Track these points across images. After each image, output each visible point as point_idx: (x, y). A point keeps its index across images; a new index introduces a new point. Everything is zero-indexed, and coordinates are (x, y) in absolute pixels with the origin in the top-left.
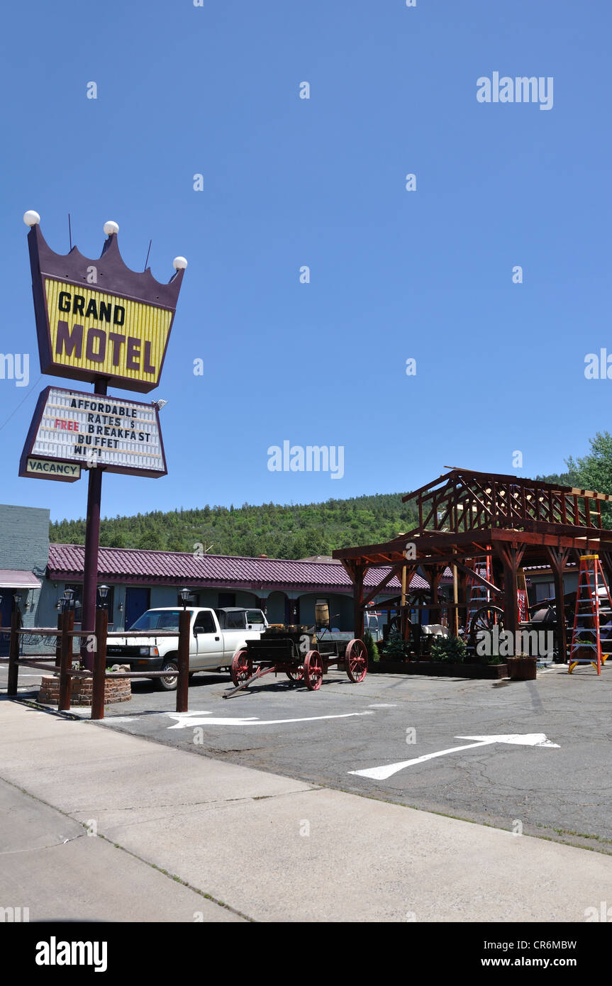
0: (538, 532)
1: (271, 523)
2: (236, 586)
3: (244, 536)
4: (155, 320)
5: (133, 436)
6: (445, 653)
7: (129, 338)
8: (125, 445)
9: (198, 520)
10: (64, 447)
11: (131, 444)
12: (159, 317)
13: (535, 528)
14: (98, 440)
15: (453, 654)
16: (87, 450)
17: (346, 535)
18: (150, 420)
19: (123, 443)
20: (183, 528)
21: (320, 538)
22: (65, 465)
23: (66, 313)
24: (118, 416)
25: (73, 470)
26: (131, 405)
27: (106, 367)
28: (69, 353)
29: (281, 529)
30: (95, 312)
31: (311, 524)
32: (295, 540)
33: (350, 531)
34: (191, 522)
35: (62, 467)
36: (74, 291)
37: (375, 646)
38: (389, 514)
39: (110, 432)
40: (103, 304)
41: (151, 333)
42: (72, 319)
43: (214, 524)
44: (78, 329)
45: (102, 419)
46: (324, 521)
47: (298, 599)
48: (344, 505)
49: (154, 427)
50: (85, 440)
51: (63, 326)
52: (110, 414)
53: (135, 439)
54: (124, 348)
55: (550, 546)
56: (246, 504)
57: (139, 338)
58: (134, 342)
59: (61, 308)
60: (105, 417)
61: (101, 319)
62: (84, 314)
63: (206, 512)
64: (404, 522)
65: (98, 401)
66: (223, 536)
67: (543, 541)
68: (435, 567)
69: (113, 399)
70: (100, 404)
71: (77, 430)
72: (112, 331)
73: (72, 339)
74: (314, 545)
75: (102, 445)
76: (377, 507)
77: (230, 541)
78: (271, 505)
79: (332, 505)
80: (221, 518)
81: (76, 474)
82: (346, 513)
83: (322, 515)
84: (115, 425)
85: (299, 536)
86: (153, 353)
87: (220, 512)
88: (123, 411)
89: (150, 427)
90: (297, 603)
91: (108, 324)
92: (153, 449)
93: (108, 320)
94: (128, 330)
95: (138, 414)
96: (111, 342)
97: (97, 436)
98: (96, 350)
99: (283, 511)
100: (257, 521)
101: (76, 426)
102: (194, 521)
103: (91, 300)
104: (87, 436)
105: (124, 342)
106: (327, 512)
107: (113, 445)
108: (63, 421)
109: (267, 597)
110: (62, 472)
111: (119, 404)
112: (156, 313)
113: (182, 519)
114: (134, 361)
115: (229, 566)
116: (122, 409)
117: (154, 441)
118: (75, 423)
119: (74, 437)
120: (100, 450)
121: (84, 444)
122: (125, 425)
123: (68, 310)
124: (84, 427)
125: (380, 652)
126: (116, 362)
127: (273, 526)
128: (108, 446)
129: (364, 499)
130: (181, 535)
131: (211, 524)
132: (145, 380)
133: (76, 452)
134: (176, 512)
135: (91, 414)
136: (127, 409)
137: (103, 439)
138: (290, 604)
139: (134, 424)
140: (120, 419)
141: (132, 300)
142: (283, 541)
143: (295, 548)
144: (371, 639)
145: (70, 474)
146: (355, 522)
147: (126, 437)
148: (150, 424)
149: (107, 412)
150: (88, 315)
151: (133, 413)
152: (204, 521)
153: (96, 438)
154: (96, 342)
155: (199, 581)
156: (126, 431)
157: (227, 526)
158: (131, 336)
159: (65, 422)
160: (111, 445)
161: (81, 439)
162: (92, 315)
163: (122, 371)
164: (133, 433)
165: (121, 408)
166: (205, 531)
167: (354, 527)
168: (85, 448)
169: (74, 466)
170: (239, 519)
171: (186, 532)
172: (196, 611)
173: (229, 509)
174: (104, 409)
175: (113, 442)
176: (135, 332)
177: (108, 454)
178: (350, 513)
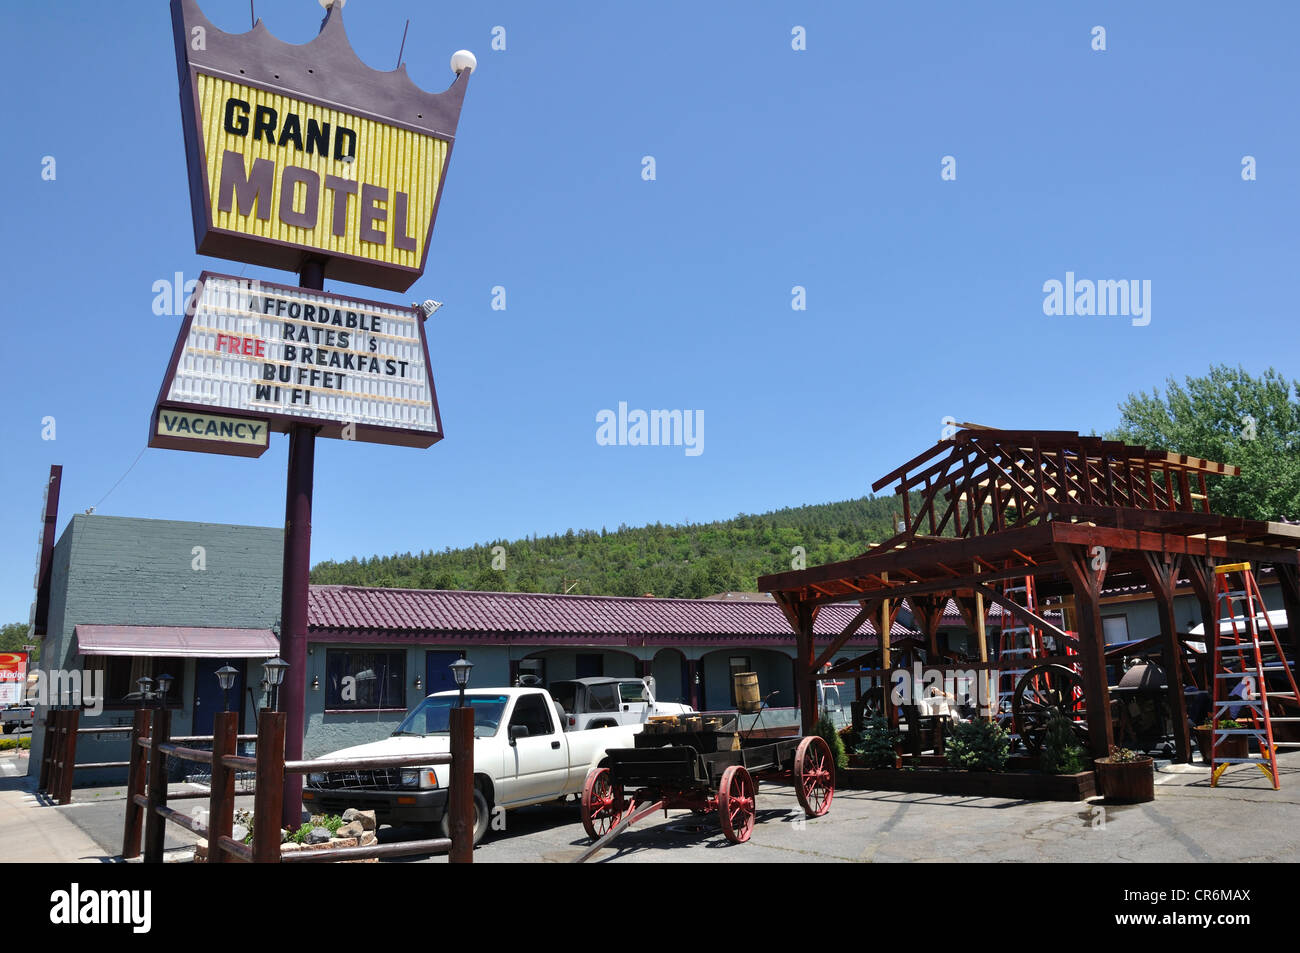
0: (1127, 526)
1: (659, 551)
2: (604, 643)
3: (622, 570)
4: (415, 157)
5: (374, 366)
6: (972, 753)
7: (365, 185)
8: (358, 382)
9: (558, 550)
10: (235, 388)
11: (371, 380)
12: (423, 151)
13: (1120, 520)
14: (306, 373)
15: (986, 754)
16: (281, 393)
17: (765, 562)
18: (408, 337)
19: (354, 378)
20: (538, 562)
21: (729, 568)
22: (236, 422)
23: (240, 139)
24: (344, 328)
25: (254, 432)
26: (370, 308)
27: (321, 239)
28: (244, 211)
29: (673, 558)
30: (297, 138)
31: (715, 550)
32: (693, 572)
33: (769, 558)
34: (549, 554)
35: (231, 424)
36: (254, 99)
37: (839, 741)
38: (823, 532)
39: (328, 358)
40: (312, 123)
41: (407, 178)
42: (252, 150)
43: (580, 555)
44: (264, 168)
45: (311, 334)
46: (732, 545)
47: (702, 658)
48: (760, 522)
49: (416, 350)
50: (277, 374)
51: (233, 160)
52: (328, 325)
53: (378, 372)
54: (354, 206)
55: (1150, 552)
56: (624, 525)
57: (384, 186)
58: (372, 193)
59: (229, 129)
60: (317, 330)
61: (310, 150)
62: (277, 139)
63: (569, 539)
64: (843, 542)
65: (303, 300)
66: (593, 571)
67: (1139, 544)
68: (931, 600)
69: (334, 297)
70: (307, 306)
71: (262, 355)
72: (330, 173)
73: (252, 187)
74: (720, 578)
75: (312, 384)
76: (806, 524)
77: (603, 577)
78: (658, 526)
79: (742, 522)
80: (589, 547)
81: (260, 440)
82: (762, 532)
83: (730, 536)
84: (339, 345)
85: (699, 567)
86: (413, 215)
87: (588, 538)
88: (354, 320)
89: (408, 348)
90: (700, 665)
91: (323, 159)
92: (414, 389)
93: (324, 152)
94: (362, 172)
95: (384, 325)
96: (329, 192)
97: (302, 366)
98: (299, 205)
99: (675, 533)
100: (640, 548)
101: (258, 348)
102: (552, 552)
103: (290, 115)
104: (282, 367)
105: (356, 194)
106: (737, 532)
107: (334, 382)
108: (232, 338)
109: (652, 658)
110: (230, 435)
111: (345, 307)
112: (416, 143)
113: (536, 550)
114: (374, 227)
115: (591, 611)
116: (351, 316)
117: (417, 376)
118: (258, 341)
119: (255, 369)
120: (308, 392)
121: (276, 382)
122: (358, 345)
123: (243, 132)
124: (275, 349)
125: (848, 751)
126: (339, 229)
127: (662, 554)
128: (325, 385)
129: (786, 512)
130: (534, 571)
131: (576, 555)
132: (396, 262)
133: (258, 396)
134: (527, 540)
135: (291, 326)
136: (363, 316)
137: (313, 372)
138: (688, 668)
139: (377, 344)
140: (347, 335)
141: (369, 118)
142: (676, 575)
143: (693, 584)
144: (831, 729)
145: (248, 439)
146: (775, 545)
147: (360, 369)
148: (408, 344)
149: (321, 321)
150: (283, 142)
151: (374, 324)
152: (566, 550)
153: (301, 370)
154: (300, 193)
155: (542, 638)
156: (360, 357)
157: (598, 557)
158: (369, 182)
159: (236, 339)
160: (331, 383)
161: (269, 371)
162: (291, 143)
163: (350, 245)
164: (375, 360)
165: (349, 314)
166: (569, 564)
167: (775, 551)
168: (277, 389)
169: (255, 424)
170: (614, 546)
171: (542, 567)
172: (515, 693)
173: (600, 534)
174: (316, 316)
175: (334, 377)
176: (377, 176)
177: (323, 400)
178: (768, 532)
